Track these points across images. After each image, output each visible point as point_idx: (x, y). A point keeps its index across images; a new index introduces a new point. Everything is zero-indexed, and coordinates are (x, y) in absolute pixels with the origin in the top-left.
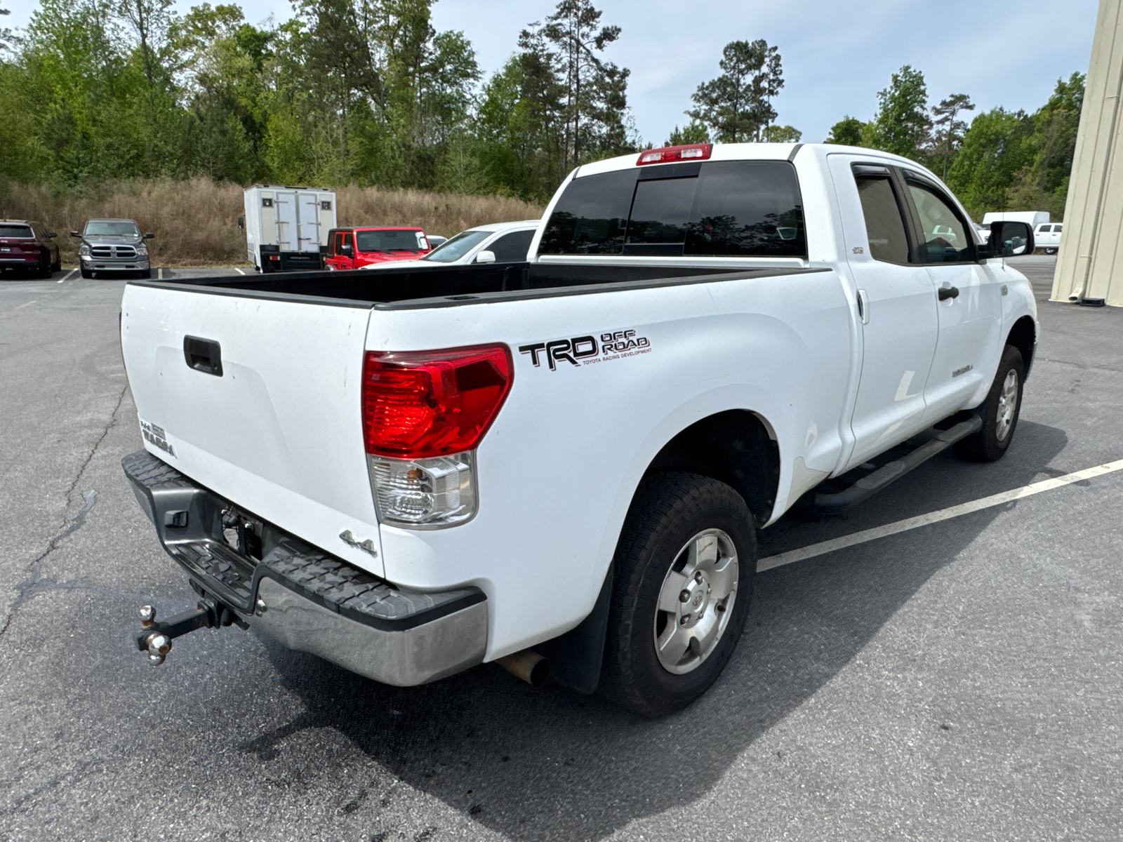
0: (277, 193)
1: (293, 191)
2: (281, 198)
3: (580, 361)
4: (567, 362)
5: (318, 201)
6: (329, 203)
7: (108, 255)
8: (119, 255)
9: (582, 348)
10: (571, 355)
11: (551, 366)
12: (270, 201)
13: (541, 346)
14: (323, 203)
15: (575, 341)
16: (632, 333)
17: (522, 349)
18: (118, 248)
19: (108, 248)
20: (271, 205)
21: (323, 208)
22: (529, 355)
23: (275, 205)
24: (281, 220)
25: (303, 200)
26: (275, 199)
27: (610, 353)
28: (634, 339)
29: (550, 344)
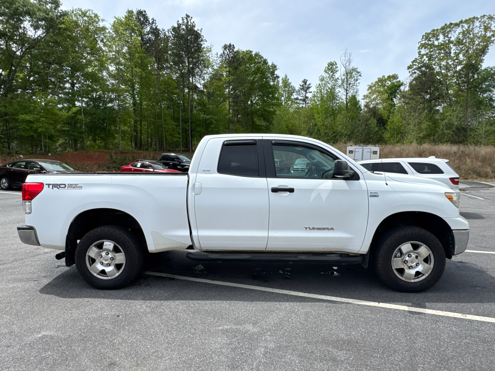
0: (355, 148)
1: (362, 147)
2: (357, 150)
3: (60, 189)
4: (57, 188)
5: (372, 151)
6: (376, 152)
7: (298, 170)
8: (301, 171)
9: (61, 186)
10: (58, 187)
11: (52, 188)
12: (352, 151)
13: (51, 184)
14: (374, 152)
15: (60, 184)
16: (78, 185)
17: (46, 184)
18: (301, 168)
19: (298, 168)
20: (352, 153)
21: (374, 153)
22: (48, 186)
23: (354, 153)
24: (355, 159)
25: (365, 151)
26: (354, 150)
27: (69, 188)
28: (78, 186)
29: (53, 184)
